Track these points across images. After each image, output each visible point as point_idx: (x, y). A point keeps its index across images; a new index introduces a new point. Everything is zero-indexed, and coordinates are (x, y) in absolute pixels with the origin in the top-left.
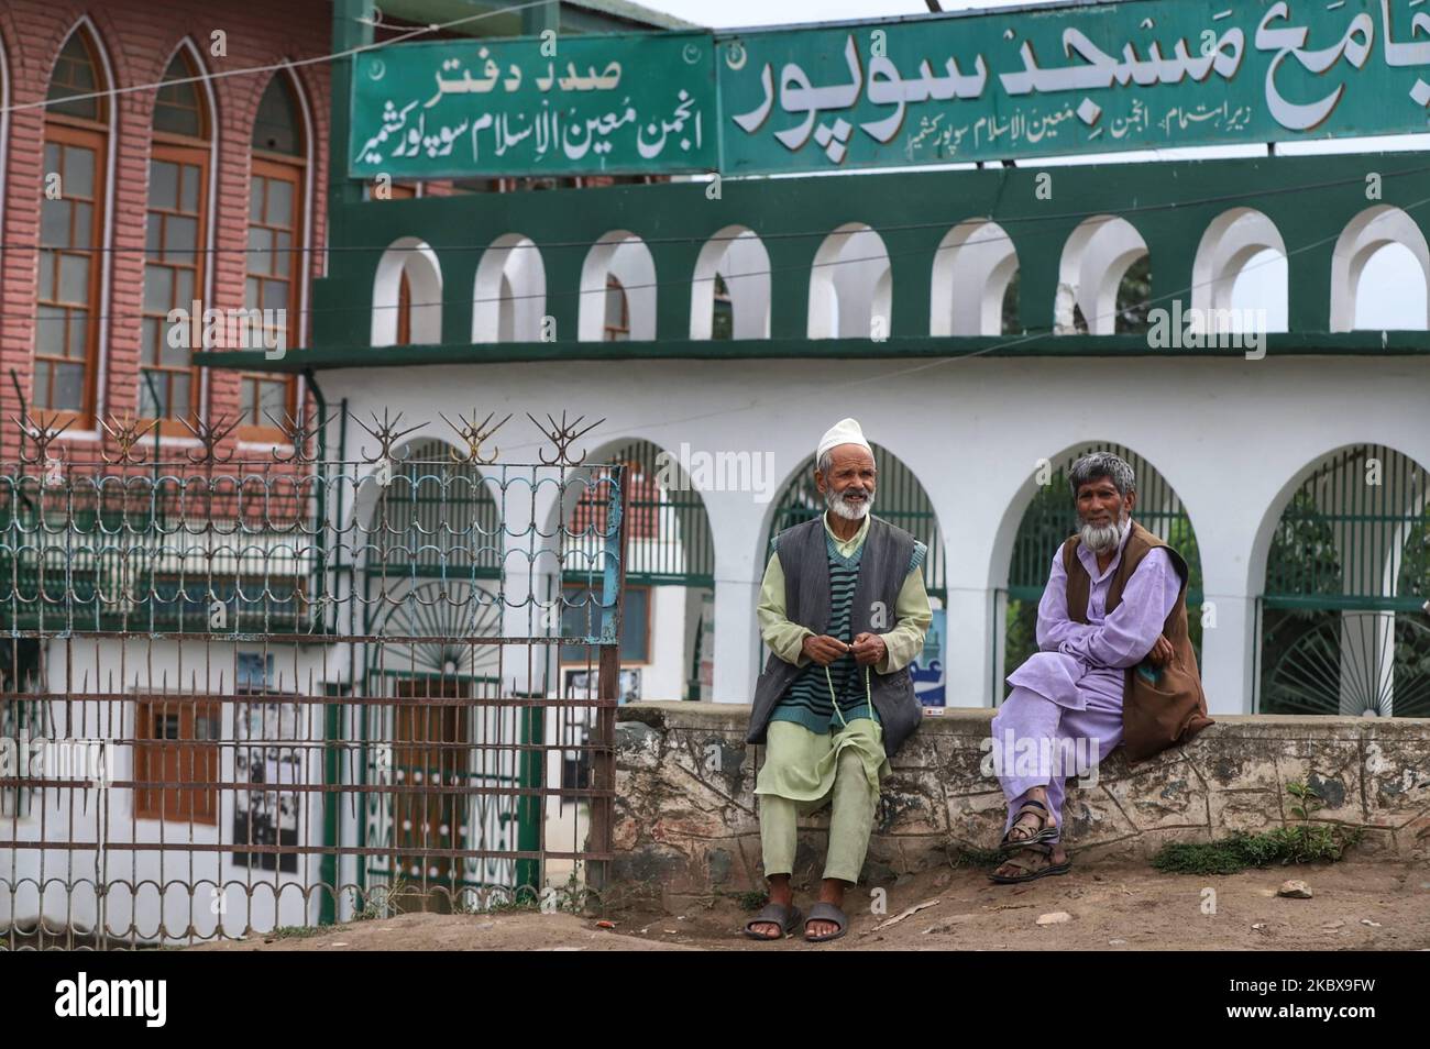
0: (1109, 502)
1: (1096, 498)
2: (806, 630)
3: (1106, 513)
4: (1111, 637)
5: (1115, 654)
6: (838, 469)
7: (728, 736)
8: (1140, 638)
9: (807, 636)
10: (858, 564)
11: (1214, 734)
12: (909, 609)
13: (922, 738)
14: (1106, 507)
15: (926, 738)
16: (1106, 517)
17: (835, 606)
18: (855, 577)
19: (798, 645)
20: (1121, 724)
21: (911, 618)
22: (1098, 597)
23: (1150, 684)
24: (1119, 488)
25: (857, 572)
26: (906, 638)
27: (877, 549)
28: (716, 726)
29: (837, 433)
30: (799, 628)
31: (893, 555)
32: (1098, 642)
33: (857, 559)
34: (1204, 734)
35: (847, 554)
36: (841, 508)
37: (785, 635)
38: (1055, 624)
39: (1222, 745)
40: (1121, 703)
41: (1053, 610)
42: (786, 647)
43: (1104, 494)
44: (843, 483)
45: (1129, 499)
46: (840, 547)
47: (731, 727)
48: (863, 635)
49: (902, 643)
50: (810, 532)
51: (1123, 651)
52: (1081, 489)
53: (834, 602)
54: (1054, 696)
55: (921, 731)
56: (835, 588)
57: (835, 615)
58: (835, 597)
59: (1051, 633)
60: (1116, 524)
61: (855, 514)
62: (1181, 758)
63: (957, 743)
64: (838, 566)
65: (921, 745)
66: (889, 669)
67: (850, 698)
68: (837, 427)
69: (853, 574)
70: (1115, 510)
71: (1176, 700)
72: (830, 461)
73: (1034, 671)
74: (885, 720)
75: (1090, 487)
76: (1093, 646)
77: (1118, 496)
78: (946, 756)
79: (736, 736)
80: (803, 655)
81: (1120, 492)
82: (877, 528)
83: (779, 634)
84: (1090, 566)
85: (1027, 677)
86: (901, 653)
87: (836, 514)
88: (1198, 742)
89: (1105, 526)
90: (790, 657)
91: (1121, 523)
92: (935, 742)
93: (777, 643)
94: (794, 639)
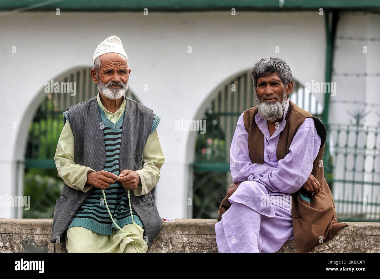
0: (276, 89)
1: (269, 87)
2: (88, 168)
3: (275, 95)
4: (283, 174)
5: (286, 185)
6: (104, 69)
7: (37, 238)
8: (301, 174)
9: (89, 172)
10: (121, 128)
11: (348, 232)
12: (150, 155)
13: (163, 236)
14: (275, 92)
15: (165, 236)
16: (275, 98)
17: (108, 153)
18: (120, 135)
19: (83, 179)
20: (291, 226)
21: (152, 161)
22: (271, 148)
23: (307, 203)
24: (283, 80)
25: (121, 133)
26: (150, 173)
27: (132, 118)
28: (29, 231)
29: (105, 45)
30: (83, 167)
31: (142, 122)
32: (274, 177)
33: (120, 124)
34: (342, 232)
35: (114, 121)
36: (107, 93)
37: (74, 172)
38: (243, 165)
39: (354, 240)
40: (290, 214)
41: (241, 156)
42: (76, 179)
43: (273, 84)
44: (107, 78)
45: (289, 86)
46: (109, 117)
47: (38, 231)
48: (126, 171)
49: (148, 176)
50: (89, 107)
51: (291, 183)
52: (259, 81)
53: (107, 151)
54: (258, 209)
55: (162, 232)
56: (108, 142)
57: (109, 159)
58: (108, 148)
59: (242, 171)
60: (281, 102)
61: (115, 96)
62: (327, 248)
63: (185, 239)
64: (108, 128)
65: (162, 241)
66: (143, 193)
67: (123, 211)
68: (105, 42)
69: (118, 134)
70: (281, 94)
71: (323, 214)
72: (100, 64)
73: (245, 193)
74: (145, 224)
75: (265, 79)
76: (272, 179)
77: (282, 85)
78: (178, 248)
79: (42, 238)
80: (87, 185)
81: (283, 82)
82: (130, 105)
83: (71, 171)
84: (263, 128)
85: (241, 197)
86: (147, 182)
87: (104, 96)
88: (338, 238)
89: (274, 103)
90: (79, 186)
91: (284, 101)
92: (171, 238)
93: (69, 178)
94: (81, 174)
